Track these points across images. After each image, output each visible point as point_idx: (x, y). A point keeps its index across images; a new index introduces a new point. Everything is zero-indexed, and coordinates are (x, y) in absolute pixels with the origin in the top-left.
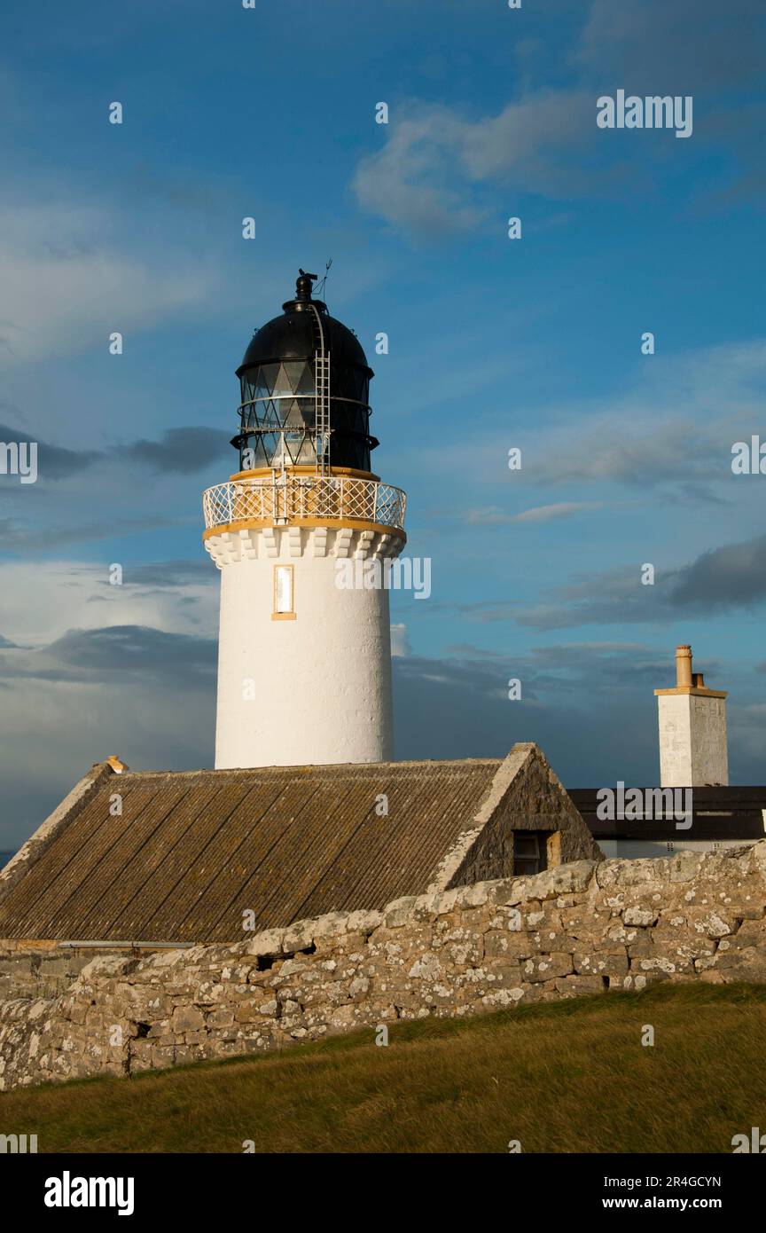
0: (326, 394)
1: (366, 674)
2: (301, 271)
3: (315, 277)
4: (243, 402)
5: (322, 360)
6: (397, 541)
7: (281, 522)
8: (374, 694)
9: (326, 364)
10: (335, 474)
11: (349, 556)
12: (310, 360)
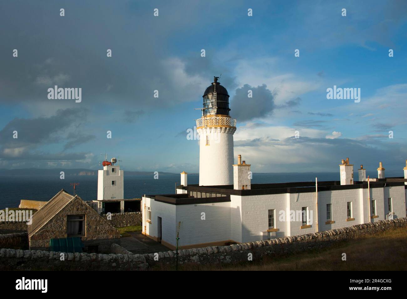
0: (216, 100)
1: (225, 156)
2: (214, 77)
3: (218, 78)
4: (204, 102)
5: (215, 94)
6: (235, 129)
7: (206, 127)
8: (226, 160)
9: (216, 95)
10: (218, 116)
11: (224, 133)
12: (213, 94)
